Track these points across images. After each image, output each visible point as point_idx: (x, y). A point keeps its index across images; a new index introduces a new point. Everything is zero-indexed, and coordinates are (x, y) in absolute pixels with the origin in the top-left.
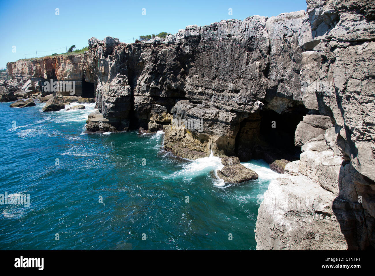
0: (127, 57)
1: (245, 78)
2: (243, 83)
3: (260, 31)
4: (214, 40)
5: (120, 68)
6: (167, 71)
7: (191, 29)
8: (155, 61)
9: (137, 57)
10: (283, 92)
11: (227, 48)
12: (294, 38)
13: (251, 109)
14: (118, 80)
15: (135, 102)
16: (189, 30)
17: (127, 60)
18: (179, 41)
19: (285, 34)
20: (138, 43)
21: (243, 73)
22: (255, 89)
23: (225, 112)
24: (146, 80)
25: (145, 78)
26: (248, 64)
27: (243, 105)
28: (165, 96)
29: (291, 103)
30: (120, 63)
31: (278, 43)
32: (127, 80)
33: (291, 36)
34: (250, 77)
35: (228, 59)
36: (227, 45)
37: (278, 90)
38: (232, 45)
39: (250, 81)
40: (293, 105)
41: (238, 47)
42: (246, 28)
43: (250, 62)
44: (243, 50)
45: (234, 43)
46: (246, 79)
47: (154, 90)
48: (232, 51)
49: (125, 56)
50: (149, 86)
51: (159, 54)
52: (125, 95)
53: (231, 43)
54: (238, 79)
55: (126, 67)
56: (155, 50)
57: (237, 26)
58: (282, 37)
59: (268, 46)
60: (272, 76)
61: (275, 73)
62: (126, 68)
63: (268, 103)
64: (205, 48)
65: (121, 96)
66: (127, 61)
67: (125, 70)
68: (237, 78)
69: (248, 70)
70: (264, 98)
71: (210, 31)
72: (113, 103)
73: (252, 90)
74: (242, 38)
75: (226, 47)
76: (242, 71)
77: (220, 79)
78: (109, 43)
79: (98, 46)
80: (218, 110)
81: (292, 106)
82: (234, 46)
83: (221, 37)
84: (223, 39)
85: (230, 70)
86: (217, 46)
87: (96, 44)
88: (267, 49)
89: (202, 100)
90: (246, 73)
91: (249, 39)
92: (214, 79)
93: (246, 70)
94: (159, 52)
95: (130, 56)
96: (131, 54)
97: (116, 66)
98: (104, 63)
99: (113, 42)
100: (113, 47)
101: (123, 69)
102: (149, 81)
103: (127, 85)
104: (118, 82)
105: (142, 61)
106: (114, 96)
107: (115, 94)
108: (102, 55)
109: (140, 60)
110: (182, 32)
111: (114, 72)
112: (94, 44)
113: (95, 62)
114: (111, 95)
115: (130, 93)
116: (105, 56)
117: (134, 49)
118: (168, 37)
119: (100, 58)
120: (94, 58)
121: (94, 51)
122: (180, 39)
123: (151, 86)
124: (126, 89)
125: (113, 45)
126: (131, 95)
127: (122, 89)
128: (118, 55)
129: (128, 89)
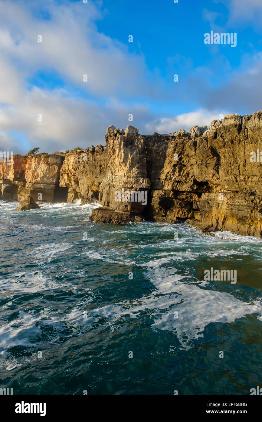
0: (147, 148)
4: (259, 128)
5: (140, 159)
6: (197, 163)
7: (231, 118)
8: (181, 152)
9: (157, 149)
14: (137, 171)
16: (229, 120)
17: (147, 152)
18: (215, 130)
24: (168, 173)
25: (166, 171)
28: (190, 190)
30: (140, 154)
32: (146, 172)
47: (176, 183)
51: (187, 145)
55: (145, 158)
62: (144, 160)
64: (247, 136)
65: (139, 188)
67: (144, 161)
71: (254, 119)
78: (131, 132)
79: (118, 134)
87: (115, 132)
94: (186, 143)
95: (150, 147)
96: (152, 146)
97: (136, 157)
98: (124, 153)
99: (134, 132)
100: (134, 137)
101: (142, 160)
102: (171, 174)
103: (146, 178)
104: (138, 173)
105: (162, 154)
106: (132, 188)
107: (134, 186)
108: (122, 144)
109: (159, 152)
110: (218, 123)
111: (133, 163)
112: (114, 132)
113: (113, 151)
114: (129, 186)
115: (150, 186)
116: (126, 145)
117: (155, 141)
118: (195, 129)
119: (120, 147)
120: (113, 147)
121: (114, 139)
122: (217, 129)
123: (173, 179)
124: (145, 180)
125: (134, 135)
126: (150, 188)
127: (141, 181)
128: (138, 145)
129: (148, 181)
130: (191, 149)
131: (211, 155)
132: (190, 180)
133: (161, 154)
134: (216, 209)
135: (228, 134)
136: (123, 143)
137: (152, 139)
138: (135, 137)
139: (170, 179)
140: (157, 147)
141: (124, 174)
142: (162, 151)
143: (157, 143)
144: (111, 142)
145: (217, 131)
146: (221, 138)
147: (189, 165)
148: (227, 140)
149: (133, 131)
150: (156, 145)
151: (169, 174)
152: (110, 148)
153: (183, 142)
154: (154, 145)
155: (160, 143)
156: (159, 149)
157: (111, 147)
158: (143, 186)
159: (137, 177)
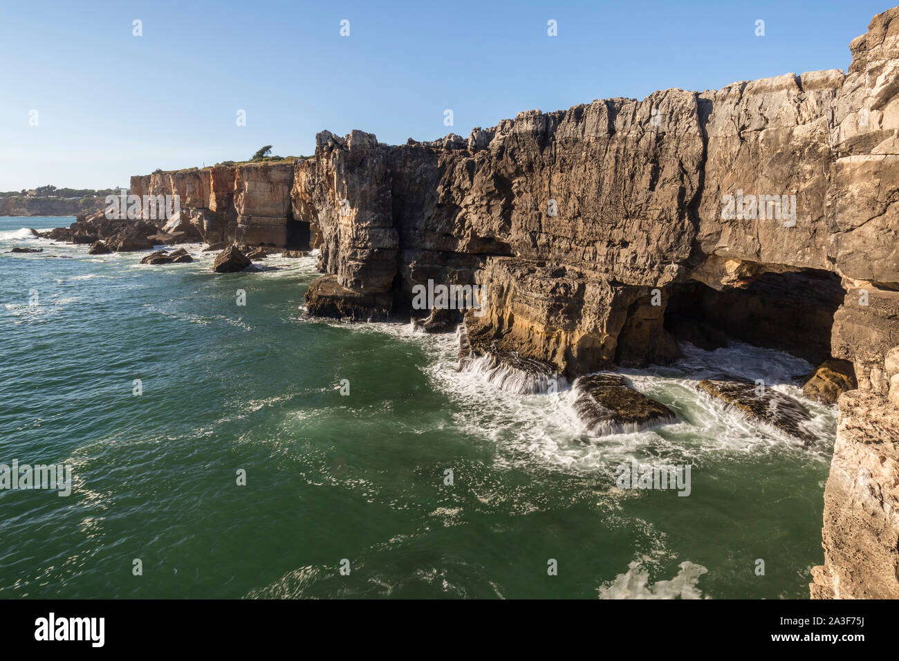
0: (391, 173)
1: (645, 216)
2: (640, 227)
3: (684, 121)
4: (576, 141)
5: (379, 193)
6: (474, 203)
7: (527, 119)
8: (449, 180)
9: (411, 173)
10: (735, 245)
11: (607, 156)
12: (767, 133)
13: (656, 280)
15: (405, 261)
16: (525, 121)
17: (392, 179)
18: (501, 142)
19: (744, 125)
20: (413, 146)
21: (641, 207)
22: (667, 239)
23: (597, 285)
24: (429, 218)
26: (652, 188)
27: (638, 272)
28: (466, 252)
29: (747, 269)
30: (378, 184)
31: (726, 145)
32: (391, 218)
33: (761, 130)
34: (655, 217)
35: (607, 179)
36: (607, 149)
37: (720, 241)
38: (618, 151)
39: (657, 224)
40: (750, 273)
41: (630, 155)
42: (650, 116)
43: (659, 185)
44: (643, 159)
45: (622, 146)
46: (648, 219)
47: (444, 238)
48: (617, 161)
49: (389, 171)
51: (457, 167)
52: (387, 247)
53: (614, 147)
54: (629, 220)
55: (390, 191)
56: (448, 160)
57: (629, 111)
58: (735, 132)
59: (701, 152)
60: (707, 214)
61: (715, 206)
62: (388, 195)
63: (692, 267)
64: (556, 157)
65: (379, 249)
66: (391, 181)
68: (627, 217)
69: (654, 201)
70: (687, 257)
71: (568, 122)
72: (363, 261)
73: (660, 243)
74: (642, 136)
75: (603, 155)
76: (638, 203)
77: (588, 218)
78: (358, 143)
79: (335, 148)
80: (581, 281)
81: (748, 275)
82: (622, 152)
83: (593, 135)
84: (597, 139)
85: (611, 202)
86: (584, 154)
87: (330, 144)
88: (697, 158)
89: (546, 259)
90: (648, 207)
91: (657, 137)
92: (575, 217)
93: (648, 200)
94: (457, 164)
95: (398, 170)
96: (401, 167)
97: (370, 190)
98: (347, 183)
99: (366, 142)
100: (365, 152)
101: (383, 195)
102: (435, 221)
103: (391, 228)
104: (374, 221)
105: (421, 181)
106: (366, 247)
107: (368, 245)
108: (343, 167)
109: (416, 178)
110: (508, 125)
111: (365, 201)
112: (328, 144)
113: (328, 181)
114: (360, 246)
115: (397, 243)
116: (350, 169)
117: (406, 158)
118: (474, 134)
119: (339, 173)
121: (328, 157)
122: (504, 139)
123: (438, 230)
124: (388, 234)
125: (365, 148)
126: (398, 247)
127: (381, 235)
128: (373, 168)
129: (393, 234)
130: (463, 176)
131: (495, 190)
132: (467, 232)
133: (418, 181)
134: (497, 297)
135: (522, 150)
136: (345, 165)
137: (400, 154)
138: (367, 151)
139: (434, 230)
140: (411, 168)
141: (350, 223)
142: (421, 175)
143: (411, 162)
144: (325, 163)
145: (504, 142)
146: (509, 159)
147: (462, 205)
148: (521, 162)
149: (363, 141)
150: (409, 164)
151: (431, 221)
152: (323, 174)
153: (452, 160)
154: (405, 165)
155: (415, 161)
156: (415, 172)
157: (325, 171)
158: (385, 245)
159: (374, 228)
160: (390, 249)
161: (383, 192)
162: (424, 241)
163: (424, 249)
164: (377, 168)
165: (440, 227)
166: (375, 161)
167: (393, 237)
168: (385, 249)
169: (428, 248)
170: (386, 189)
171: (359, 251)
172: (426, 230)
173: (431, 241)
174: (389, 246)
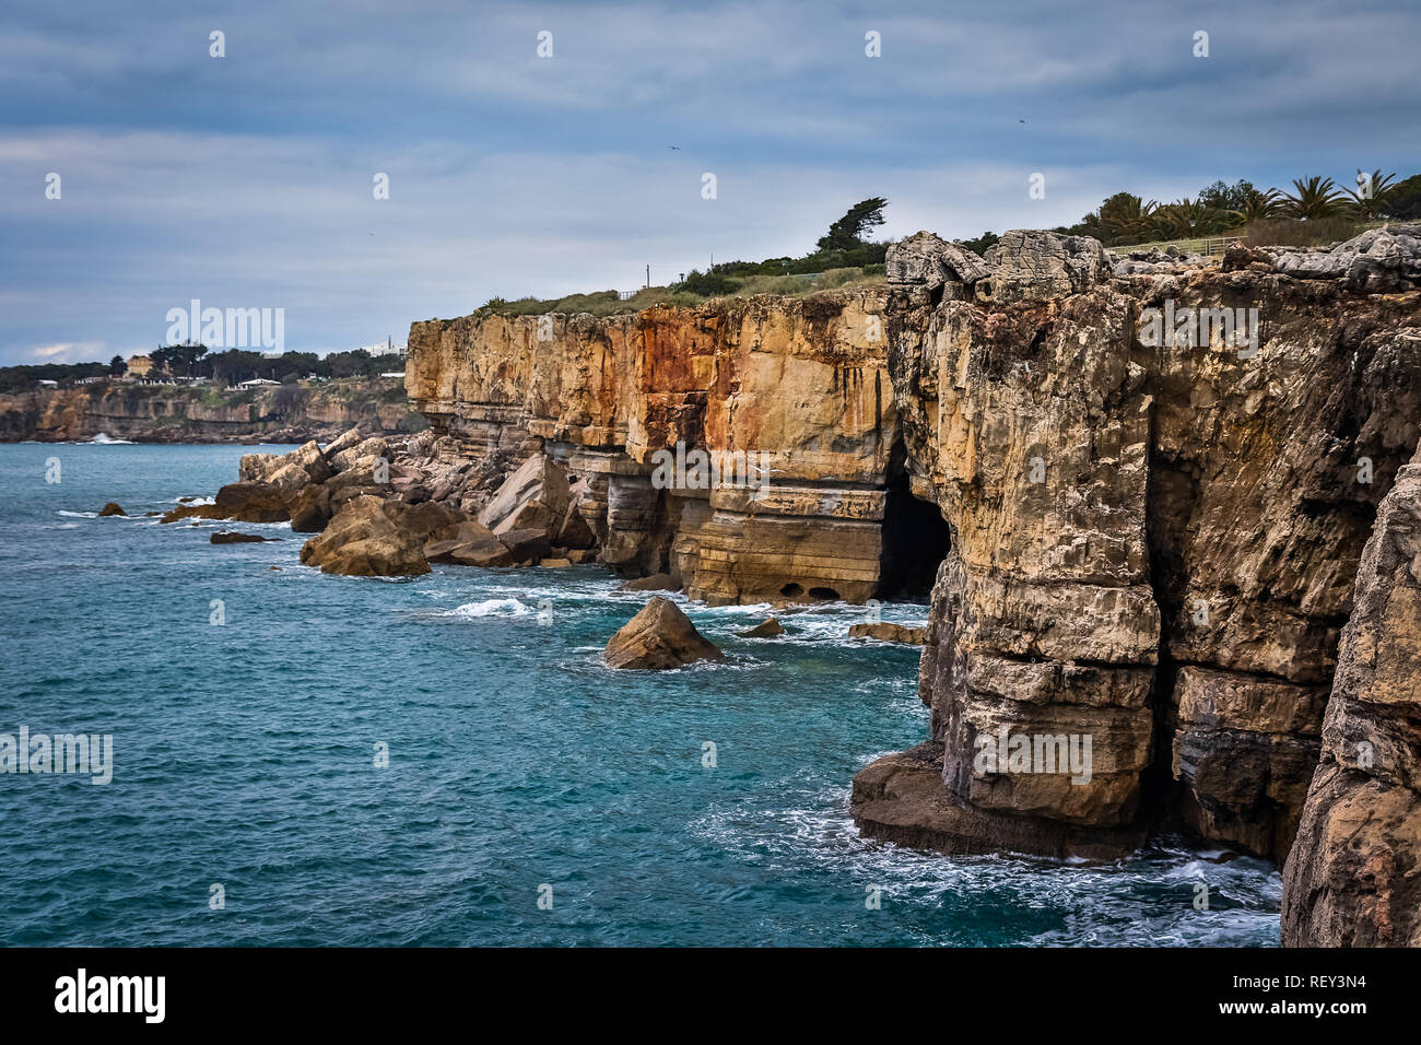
5: (1094, 452)
9: (1223, 376)
14: (1068, 540)
15: (1182, 714)
17: (1148, 400)
24: (1277, 552)
25: (1273, 537)
30: (1091, 421)
32: (1137, 547)
49: (1135, 370)
50: (1299, 602)
52: (1113, 659)
55: (1140, 446)
62: (1131, 459)
65: (1079, 661)
66: (1144, 407)
67: (1130, 467)
79: (948, 293)
87: (934, 279)
95: (1175, 367)
97: (1063, 442)
100: (1052, 306)
101: (1110, 461)
102: (1296, 565)
103: (1132, 585)
104: (1072, 558)
105: (1262, 407)
106: (1034, 655)
107: (1042, 645)
108: (966, 361)
109: (1244, 397)
111: (1042, 483)
112: (923, 280)
113: (921, 409)
114: (1014, 647)
115: (1154, 642)
120: (916, 378)
124: (1118, 608)
125: (1051, 291)
126: (1154, 657)
127: (1091, 609)
128: (1079, 361)
129: (1138, 610)
138: (1058, 303)
139: (1291, 601)
140: (1224, 359)
141: (987, 561)
142: (1259, 387)
144: (911, 346)
149: (1047, 267)
150: (1216, 348)
151: (1282, 563)
156: (1239, 374)
158: (1106, 649)
159: (1067, 583)
160: (1124, 665)
161: (1113, 451)
162: (1260, 641)
163: (1262, 674)
164: (1090, 365)
165: (1315, 590)
166: (1083, 338)
167: (1136, 620)
168: (1104, 664)
169: (1273, 666)
170: (1124, 438)
171: (1012, 668)
172: (1264, 596)
173: (1285, 646)
174: (1120, 652)
